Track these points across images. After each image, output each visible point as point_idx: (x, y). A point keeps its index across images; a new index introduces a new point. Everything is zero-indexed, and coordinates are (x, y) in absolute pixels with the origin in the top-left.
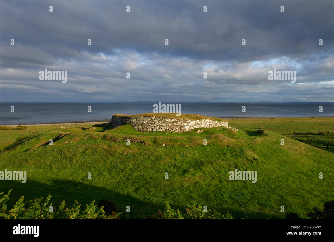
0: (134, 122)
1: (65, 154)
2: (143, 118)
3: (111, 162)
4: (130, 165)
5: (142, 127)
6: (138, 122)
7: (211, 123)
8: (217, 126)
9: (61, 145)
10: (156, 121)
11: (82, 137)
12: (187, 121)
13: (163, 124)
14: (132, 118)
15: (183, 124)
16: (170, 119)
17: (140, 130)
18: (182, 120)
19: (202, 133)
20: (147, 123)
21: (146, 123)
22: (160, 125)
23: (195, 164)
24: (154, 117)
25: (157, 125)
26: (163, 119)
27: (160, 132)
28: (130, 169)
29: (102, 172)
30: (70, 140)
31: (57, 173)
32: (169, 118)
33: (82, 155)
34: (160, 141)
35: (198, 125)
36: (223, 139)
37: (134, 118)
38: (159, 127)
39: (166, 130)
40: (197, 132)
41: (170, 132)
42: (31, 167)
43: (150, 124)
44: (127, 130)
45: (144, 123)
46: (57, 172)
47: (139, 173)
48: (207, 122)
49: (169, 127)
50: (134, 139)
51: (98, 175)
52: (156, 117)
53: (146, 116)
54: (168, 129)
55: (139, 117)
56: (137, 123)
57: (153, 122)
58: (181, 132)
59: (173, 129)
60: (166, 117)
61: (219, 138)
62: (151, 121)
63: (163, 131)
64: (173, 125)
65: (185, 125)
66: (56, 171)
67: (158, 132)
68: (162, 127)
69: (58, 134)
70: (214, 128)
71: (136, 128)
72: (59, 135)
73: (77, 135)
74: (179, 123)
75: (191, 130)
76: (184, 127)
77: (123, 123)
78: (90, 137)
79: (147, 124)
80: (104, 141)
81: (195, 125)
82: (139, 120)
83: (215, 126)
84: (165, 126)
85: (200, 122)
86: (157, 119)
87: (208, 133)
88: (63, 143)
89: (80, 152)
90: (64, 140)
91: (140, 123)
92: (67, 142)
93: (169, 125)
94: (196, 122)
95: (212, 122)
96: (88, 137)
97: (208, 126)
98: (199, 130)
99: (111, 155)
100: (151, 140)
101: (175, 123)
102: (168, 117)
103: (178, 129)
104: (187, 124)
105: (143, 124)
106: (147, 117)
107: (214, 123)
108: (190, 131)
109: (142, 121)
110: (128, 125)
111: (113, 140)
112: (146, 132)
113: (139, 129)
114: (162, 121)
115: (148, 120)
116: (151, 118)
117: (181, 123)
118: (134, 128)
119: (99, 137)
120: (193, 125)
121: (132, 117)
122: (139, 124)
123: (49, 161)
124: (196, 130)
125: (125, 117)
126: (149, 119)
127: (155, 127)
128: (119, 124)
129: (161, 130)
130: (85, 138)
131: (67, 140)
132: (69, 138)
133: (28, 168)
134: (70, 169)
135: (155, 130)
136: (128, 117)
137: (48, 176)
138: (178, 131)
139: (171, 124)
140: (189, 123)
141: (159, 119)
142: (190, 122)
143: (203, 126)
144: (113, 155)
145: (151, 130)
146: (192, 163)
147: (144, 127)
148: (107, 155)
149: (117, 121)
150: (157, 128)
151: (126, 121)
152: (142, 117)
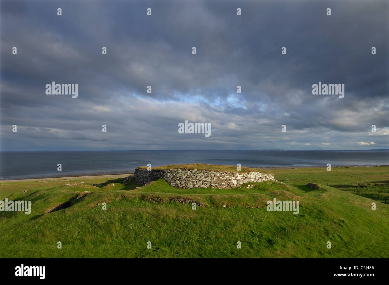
0: (170, 177)
1: (97, 223)
2: (181, 172)
3: (165, 231)
4: (195, 236)
5: (180, 183)
6: (174, 176)
7: (260, 177)
8: (267, 180)
9: (85, 209)
10: (198, 175)
11: (112, 198)
12: (235, 174)
13: (207, 178)
14: (166, 172)
15: (230, 179)
16: (215, 172)
17: (178, 186)
18: (229, 173)
19: (252, 188)
20: (187, 177)
21: (185, 177)
22: (203, 179)
23: (276, 230)
24: (195, 170)
25: (200, 180)
26: (206, 172)
27: (204, 188)
28: (197, 241)
29: (159, 247)
30: (96, 202)
31: (94, 250)
32: (213, 171)
33: (121, 223)
34: (218, 200)
35: (247, 179)
36: (291, 197)
37: (169, 171)
38: (202, 182)
39: (211, 186)
40: (247, 188)
41: (216, 188)
42: (52, 242)
43: (191, 179)
44: (162, 187)
45: (183, 178)
46: (94, 248)
47: (211, 246)
48: (256, 175)
49: (215, 183)
50: (184, 198)
51: (155, 251)
52: (197, 170)
53: (185, 169)
54: (213, 184)
55: (176, 170)
56: (173, 178)
57: (194, 176)
58: (228, 188)
59: (219, 185)
60: (210, 169)
61: (286, 195)
62: (192, 175)
63: (208, 187)
64: (220, 179)
65: (233, 179)
66: (92, 246)
67: (201, 188)
68: (206, 182)
69: (73, 194)
70: (264, 182)
71: (173, 184)
72: (74, 196)
73: (104, 195)
74: (226, 177)
75: (240, 185)
76: (232, 182)
77: (154, 178)
78: (123, 197)
79: (186, 179)
80: (143, 203)
81: (244, 179)
82: (175, 173)
83: (264, 180)
84: (209, 181)
85: (249, 176)
86: (199, 172)
87: (259, 189)
88: (88, 207)
89: (117, 218)
90: (88, 203)
91: (177, 177)
92: (92, 205)
93: (215, 179)
94: (245, 175)
95: (261, 175)
96: (121, 198)
97: (257, 180)
98: (249, 185)
99: (163, 221)
100: (207, 200)
101: (221, 177)
102: (212, 169)
103: (224, 185)
104: (235, 179)
105: (181, 178)
106: (187, 170)
107: (263, 176)
108: (239, 187)
109: (180, 175)
110: (161, 181)
111: (156, 201)
112: (185, 189)
113: (176, 185)
114: (206, 175)
115: (188, 174)
116: (192, 171)
117: (228, 177)
118: (170, 184)
119: (135, 198)
120: (241, 179)
121: (167, 170)
122: (176, 179)
123: (77, 232)
124: (245, 185)
125: (157, 170)
126: (189, 172)
127: (196, 182)
128: (147, 179)
129: (205, 186)
130: (117, 199)
131: (92, 202)
132: (95, 199)
133: (48, 243)
134: (111, 243)
135: (197, 186)
136: (161, 171)
137: (84, 255)
138: (225, 186)
139: (216, 179)
140: (237, 177)
141: (201, 172)
142: (239, 176)
143: (252, 180)
144: (166, 222)
145: (192, 186)
146: (271, 229)
147: (182, 182)
148: (157, 222)
149: (145, 175)
150: (200, 183)
151: (157, 175)
152: (179, 170)
